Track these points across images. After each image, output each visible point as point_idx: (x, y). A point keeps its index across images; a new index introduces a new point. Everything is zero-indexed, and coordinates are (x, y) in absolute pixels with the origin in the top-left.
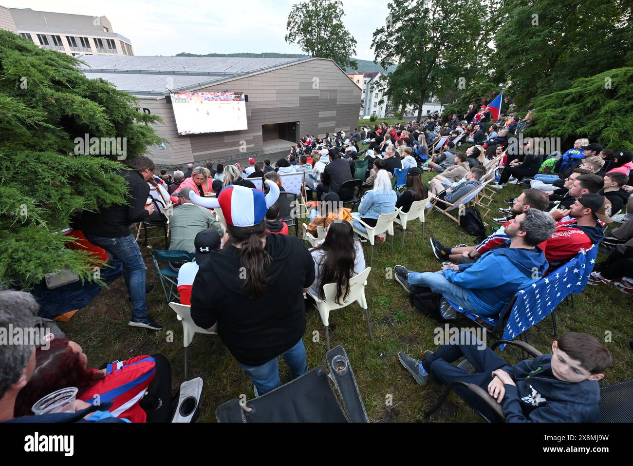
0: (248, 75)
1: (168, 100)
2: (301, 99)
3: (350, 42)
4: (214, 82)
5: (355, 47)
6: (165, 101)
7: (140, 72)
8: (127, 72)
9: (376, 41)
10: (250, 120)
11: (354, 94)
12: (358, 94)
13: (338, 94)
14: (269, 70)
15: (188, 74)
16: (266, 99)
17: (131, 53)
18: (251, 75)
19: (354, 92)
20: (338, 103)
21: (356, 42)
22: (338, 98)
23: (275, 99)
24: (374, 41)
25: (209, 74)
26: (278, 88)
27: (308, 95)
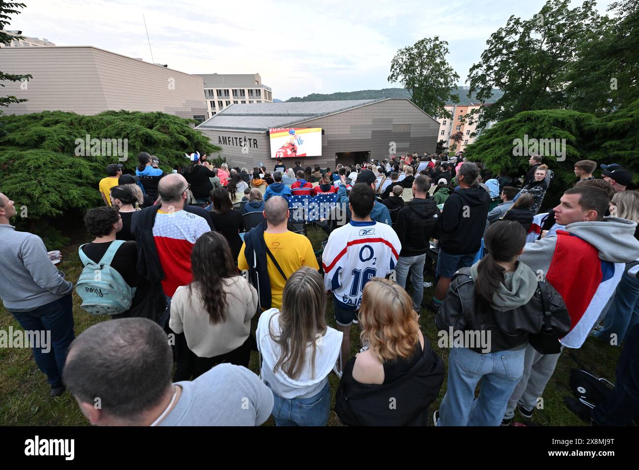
0: (328, 115)
1: (268, 134)
2: (374, 132)
3: (452, 77)
4: (303, 121)
5: (458, 81)
6: (266, 135)
7: (260, 115)
8: (253, 115)
9: (472, 75)
10: (324, 149)
11: (430, 128)
12: (436, 128)
13: (412, 128)
14: (346, 110)
15: (289, 115)
16: (341, 133)
17: (270, 98)
18: (330, 115)
19: (430, 125)
20: (411, 136)
21: (458, 77)
22: (412, 131)
23: (349, 133)
24: (469, 76)
25: (302, 115)
26: (352, 124)
27: (383, 129)
